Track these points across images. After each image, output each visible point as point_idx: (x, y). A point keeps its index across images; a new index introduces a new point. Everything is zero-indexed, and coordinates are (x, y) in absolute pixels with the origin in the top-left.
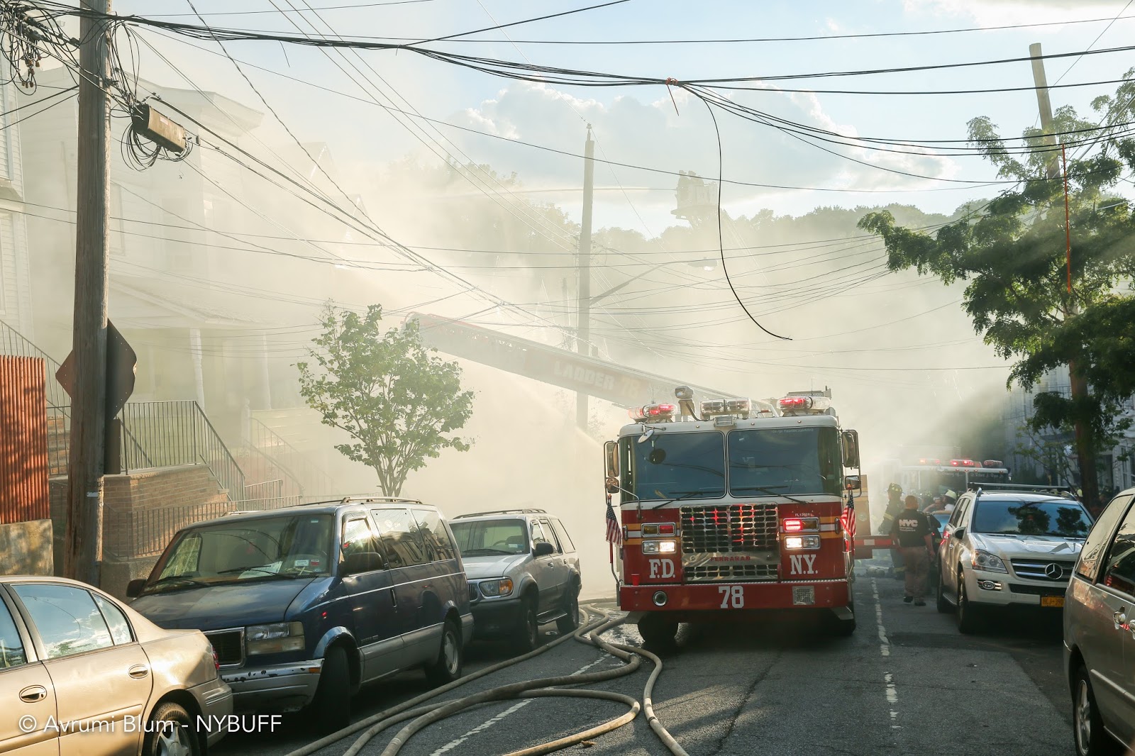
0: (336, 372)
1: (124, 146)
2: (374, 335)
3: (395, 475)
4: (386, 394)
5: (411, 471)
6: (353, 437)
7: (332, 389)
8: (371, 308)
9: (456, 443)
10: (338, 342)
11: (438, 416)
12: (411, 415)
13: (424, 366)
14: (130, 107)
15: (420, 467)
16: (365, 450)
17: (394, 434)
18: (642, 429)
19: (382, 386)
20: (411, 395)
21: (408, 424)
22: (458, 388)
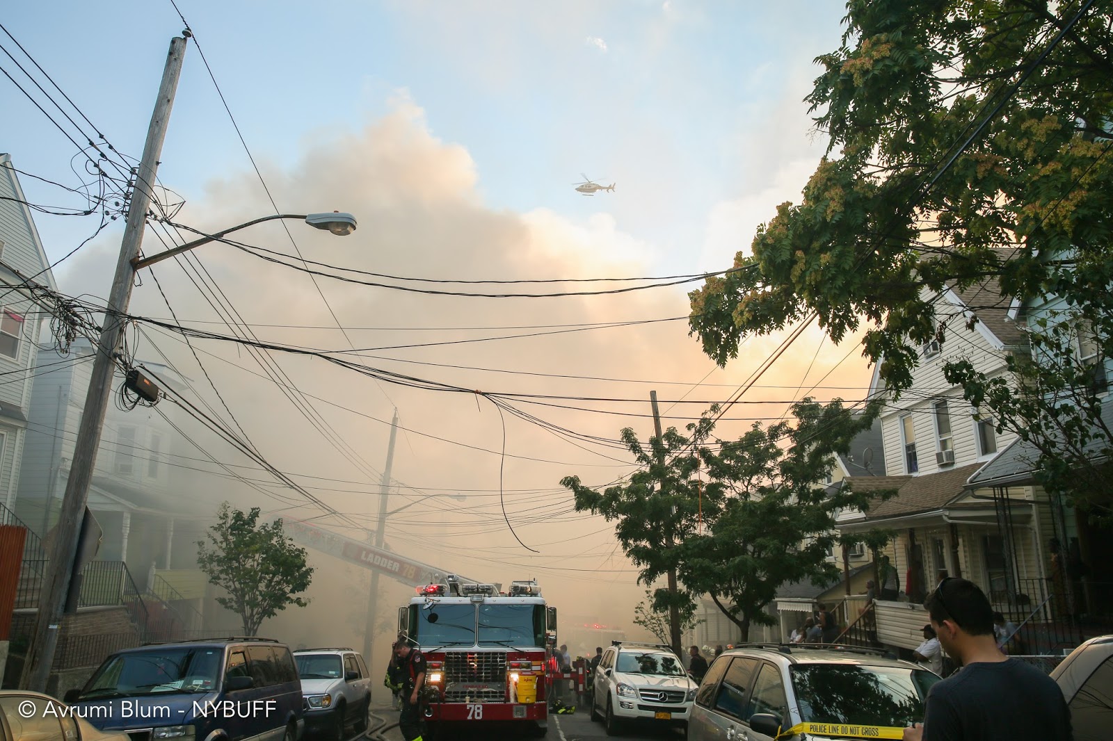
0: (224, 549)
1: (118, 395)
2: (253, 527)
3: (255, 620)
4: (255, 566)
5: (266, 618)
6: (229, 593)
7: (220, 561)
8: (253, 509)
9: (298, 601)
10: (227, 530)
11: (288, 583)
12: (270, 581)
13: (283, 549)
14: (126, 372)
15: (272, 616)
16: (236, 602)
17: (258, 593)
18: (426, 601)
19: (254, 561)
20: (272, 568)
21: (267, 586)
22: (304, 566)
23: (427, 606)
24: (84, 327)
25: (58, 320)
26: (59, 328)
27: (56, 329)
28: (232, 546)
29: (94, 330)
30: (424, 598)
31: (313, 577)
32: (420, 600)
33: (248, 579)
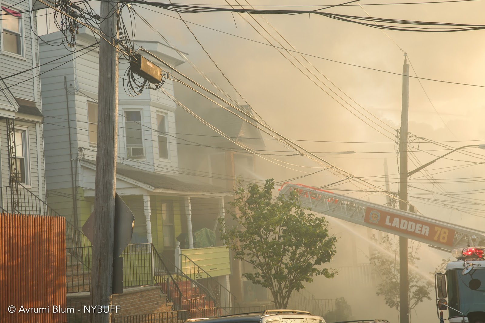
0: (244, 224)
1: (125, 81)
2: (269, 199)
3: (284, 294)
4: (277, 239)
5: (294, 292)
6: (254, 268)
7: (242, 237)
8: (267, 181)
9: (325, 272)
10: (245, 204)
11: (312, 254)
12: (294, 253)
13: (303, 219)
14: (129, 57)
15: (300, 289)
16: (263, 277)
17: (283, 266)
18: (464, 265)
19: (275, 233)
20: (294, 240)
21: (291, 259)
22: (326, 235)
23: (466, 272)
24: (84, 17)
25: (59, 14)
26: (62, 22)
27: (60, 23)
28: (252, 220)
29: (93, 19)
30: (461, 262)
31: (337, 246)
32: (459, 264)
33: (272, 253)
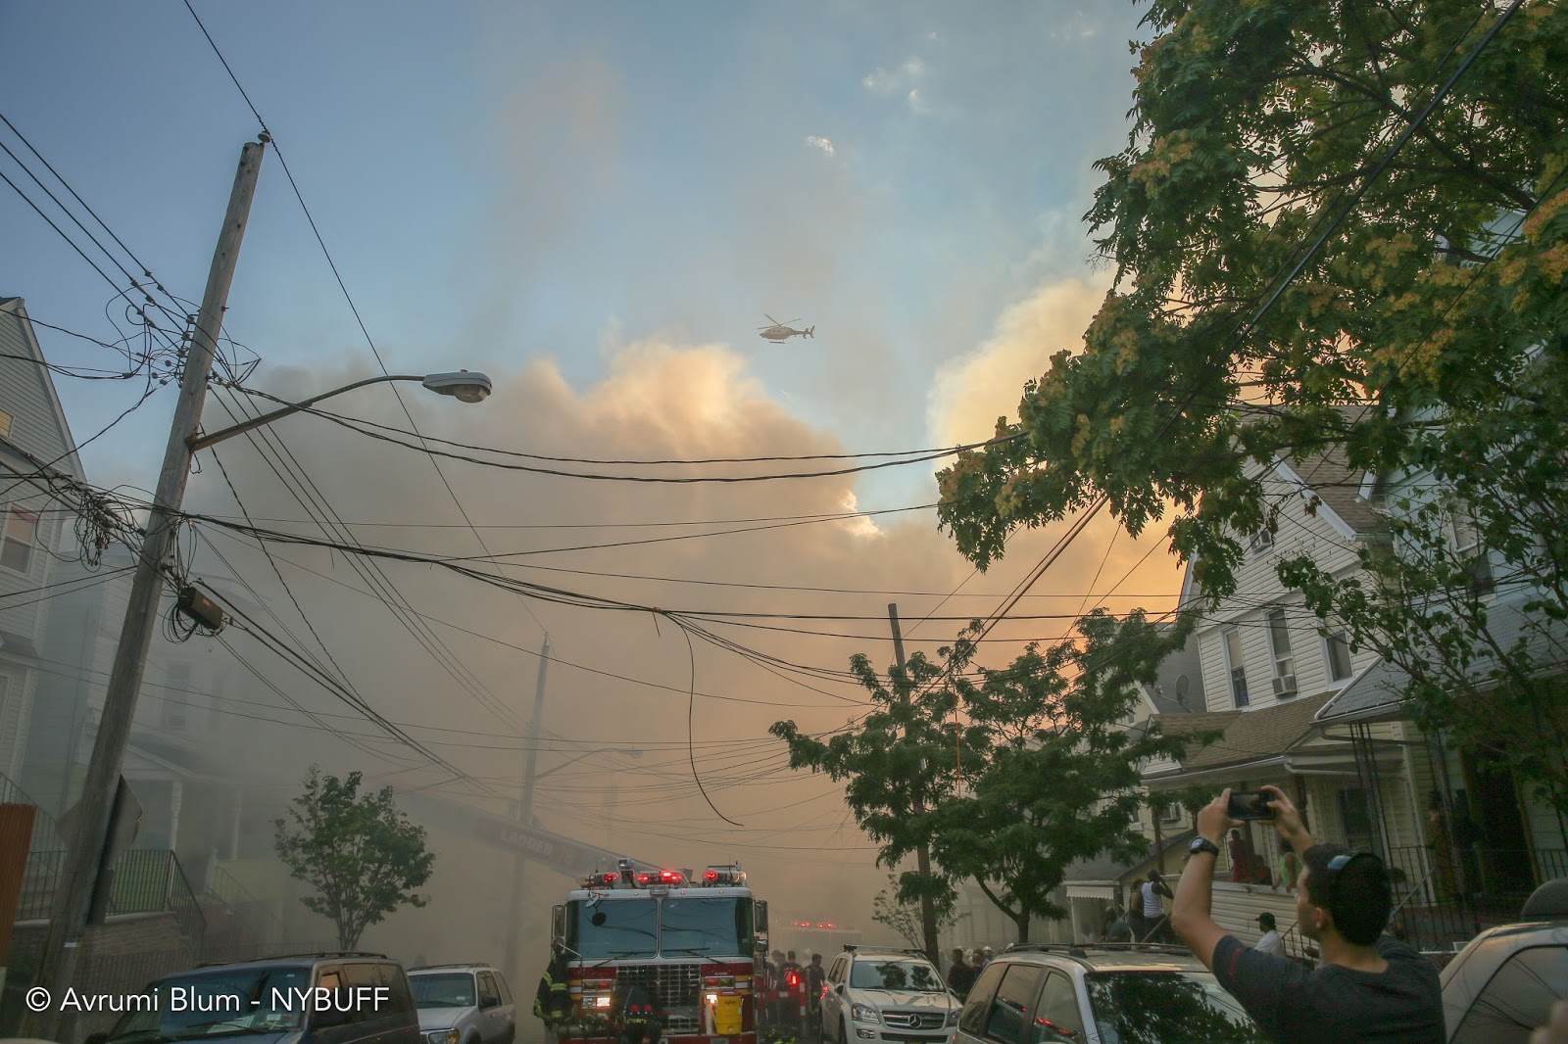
0: (311, 830)
1: (166, 621)
2: (351, 799)
3: (354, 926)
4: (355, 852)
5: (369, 925)
6: (318, 890)
7: (306, 847)
8: (352, 774)
9: (414, 900)
10: (316, 803)
11: (400, 874)
12: (376, 873)
13: (393, 828)
14: (179, 589)
15: (378, 922)
16: (328, 903)
17: (358, 889)
18: (589, 895)
19: (353, 845)
20: (378, 854)
21: (371, 880)
22: (422, 850)
23: (590, 903)
24: (121, 529)
25: (85, 520)
26: (86, 532)
27: (82, 533)
28: (324, 825)
29: (134, 534)
30: (586, 891)
31: (435, 866)
32: (581, 894)
33: (345, 870)
